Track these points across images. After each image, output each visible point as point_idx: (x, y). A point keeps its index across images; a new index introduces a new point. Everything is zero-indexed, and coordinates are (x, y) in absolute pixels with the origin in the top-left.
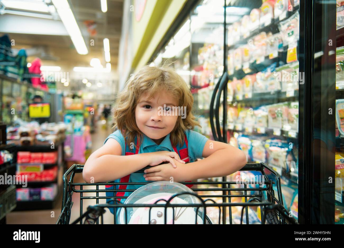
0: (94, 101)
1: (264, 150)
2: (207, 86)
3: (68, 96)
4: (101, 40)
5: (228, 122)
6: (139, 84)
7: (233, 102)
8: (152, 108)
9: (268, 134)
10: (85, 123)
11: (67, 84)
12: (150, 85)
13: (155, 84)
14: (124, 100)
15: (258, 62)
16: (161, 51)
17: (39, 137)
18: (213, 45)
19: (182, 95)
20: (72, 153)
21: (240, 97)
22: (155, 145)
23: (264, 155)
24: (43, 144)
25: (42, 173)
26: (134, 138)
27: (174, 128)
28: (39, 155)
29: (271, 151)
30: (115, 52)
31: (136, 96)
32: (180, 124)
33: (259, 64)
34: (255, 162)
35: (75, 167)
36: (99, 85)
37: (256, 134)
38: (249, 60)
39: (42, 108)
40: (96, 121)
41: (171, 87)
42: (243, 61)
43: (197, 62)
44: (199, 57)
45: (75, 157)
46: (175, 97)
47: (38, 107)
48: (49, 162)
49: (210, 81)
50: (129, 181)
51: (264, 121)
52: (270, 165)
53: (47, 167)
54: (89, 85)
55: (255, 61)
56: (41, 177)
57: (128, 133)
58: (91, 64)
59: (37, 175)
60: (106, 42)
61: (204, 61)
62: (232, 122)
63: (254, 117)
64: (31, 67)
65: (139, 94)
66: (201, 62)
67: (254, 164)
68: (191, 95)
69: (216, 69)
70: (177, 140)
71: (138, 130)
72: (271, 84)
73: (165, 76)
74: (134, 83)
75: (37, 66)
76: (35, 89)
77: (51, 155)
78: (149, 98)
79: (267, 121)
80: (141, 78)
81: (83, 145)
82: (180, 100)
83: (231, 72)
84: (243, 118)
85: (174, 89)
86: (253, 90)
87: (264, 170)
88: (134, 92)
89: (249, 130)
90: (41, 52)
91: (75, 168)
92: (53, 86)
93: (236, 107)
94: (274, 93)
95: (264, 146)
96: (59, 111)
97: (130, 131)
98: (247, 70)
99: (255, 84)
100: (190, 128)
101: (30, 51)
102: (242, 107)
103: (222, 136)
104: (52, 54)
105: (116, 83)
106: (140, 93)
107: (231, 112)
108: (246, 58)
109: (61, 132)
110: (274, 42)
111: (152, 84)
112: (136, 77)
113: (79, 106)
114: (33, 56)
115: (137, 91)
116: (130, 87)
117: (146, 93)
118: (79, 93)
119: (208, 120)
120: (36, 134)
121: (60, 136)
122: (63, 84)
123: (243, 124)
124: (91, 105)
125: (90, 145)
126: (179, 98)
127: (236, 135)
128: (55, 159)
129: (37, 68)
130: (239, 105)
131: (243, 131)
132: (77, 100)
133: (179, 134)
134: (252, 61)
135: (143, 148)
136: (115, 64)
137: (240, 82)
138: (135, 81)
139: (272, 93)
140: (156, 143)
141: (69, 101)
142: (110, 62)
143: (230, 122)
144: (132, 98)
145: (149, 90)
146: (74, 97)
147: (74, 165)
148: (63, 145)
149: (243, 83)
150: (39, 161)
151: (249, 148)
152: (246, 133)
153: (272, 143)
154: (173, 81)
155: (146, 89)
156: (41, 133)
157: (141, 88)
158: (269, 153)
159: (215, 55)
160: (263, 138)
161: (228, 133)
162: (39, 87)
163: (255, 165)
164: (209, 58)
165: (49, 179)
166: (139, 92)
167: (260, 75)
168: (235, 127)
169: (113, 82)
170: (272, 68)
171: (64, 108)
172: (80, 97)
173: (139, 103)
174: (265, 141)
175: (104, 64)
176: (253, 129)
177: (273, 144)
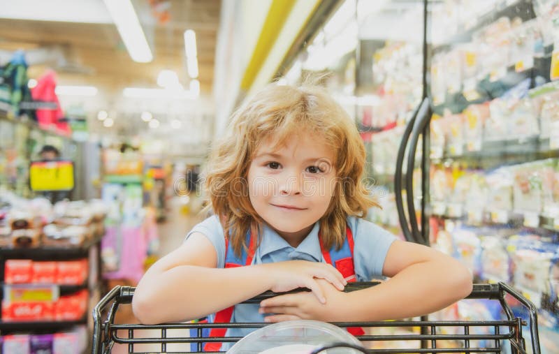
0: (164, 156)
1: (505, 257)
2: (393, 125)
3: (112, 147)
4: (179, 34)
5: (431, 199)
6: (256, 119)
7: (444, 159)
8: (282, 167)
9: (514, 225)
10: (146, 200)
11: (109, 123)
12: (278, 120)
13: (289, 118)
14: (224, 153)
15: (493, 79)
16: (300, 56)
17: (51, 231)
18: (403, 43)
19: (343, 140)
20: (118, 263)
21: (457, 150)
22: (288, 248)
23: (506, 267)
24: (58, 245)
25: (55, 304)
26: (245, 232)
27: (327, 210)
28: (50, 266)
29: (520, 259)
30: (207, 59)
31: (249, 143)
32: (339, 201)
33: (496, 83)
34: (488, 281)
35: (118, 292)
36: (175, 125)
37: (490, 224)
38: (476, 73)
39: (58, 170)
40: (168, 198)
41: (320, 124)
42: (464, 77)
43: (371, 79)
44: (375, 68)
45: (123, 272)
46: (329, 144)
47: (48, 170)
48: (70, 281)
49: (397, 117)
50: (232, 321)
51: (506, 197)
52: (517, 287)
53: (66, 292)
54: (154, 124)
55: (489, 76)
56: (53, 311)
57: (233, 219)
58: (160, 81)
59: (45, 309)
60: (190, 37)
61: (385, 75)
62: (442, 201)
63: (486, 190)
64: (35, 88)
65: (255, 140)
66: (379, 78)
67: (485, 286)
68: (361, 141)
69: (410, 94)
70: (332, 236)
71: (255, 214)
72: (520, 123)
73: (309, 102)
74: (245, 118)
75: (48, 85)
76: (44, 133)
77: (75, 266)
78: (277, 147)
79: (512, 198)
80: (260, 107)
81: (142, 247)
82: (340, 150)
83: (439, 98)
84: (464, 192)
85: (326, 128)
86: (483, 135)
87: (505, 296)
88: (245, 136)
89: (476, 216)
90: (57, 55)
91: (120, 293)
92: (80, 125)
93: (449, 170)
94: (526, 141)
95: (505, 249)
96: (93, 177)
97: (238, 218)
98: (471, 94)
99: (488, 121)
100: (360, 214)
101: (34, 56)
102: (461, 168)
103: (420, 228)
104: (78, 61)
105: (210, 121)
106: (258, 138)
107: (438, 180)
108: (470, 70)
109: (96, 220)
110: (525, 38)
111: (283, 118)
112: (251, 106)
113: (134, 166)
114: (40, 64)
115: (252, 133)
116: (238, 125)
117: (269, 137)
118: (134, 142)
119: (393, 195)
120: (44, 225)
121: (93, 228)
122: (102, 121)
123: (464, 203)
124: (158, 164)
125: (155, 245)
126: (338, 147)
127: (449, 225)
128: (83, 275)
129: (48, 91)
130: (456, 165)
131: (463, 218)
132: (129, 154)
133: (335, 224)
134: (481, 77)
135: (262, 255)
136: (207, 83)
137: (457, 118)
138: (248, 114)
139: (521, 141)
140: (289, 243)
141: (113, 157)
142: (197, 78)
143: (437, 200)
144: (242, 147)
145: (276, 130)
146: (123, 148)
147: (118, 287)
148: (99, 246)
149: (463, 121)
150: (50, 280)
151: (477, 252)
152: (469, 222)
153: (521, 242)
154: (324, 113)
155: (272, 128)
156: (54, 223)
157: (259, 126)
158: (516, 262)
159: (407, 64)
160: (503, 232)
161: (432, 222)
162: (52, 127)
163: (487, 287)
164: (396, 70)
165: (69, 316)
166: (255, 134)
167: (496, 106)
168: (447, 210)
169: (205, 117)
170: (522, 90)
171: (103, 172)
172: (135, 149)
173: (255, 157)
174: (507, 237)
175: (186, 82)
176: (484, 213)
177: (525, 245)
